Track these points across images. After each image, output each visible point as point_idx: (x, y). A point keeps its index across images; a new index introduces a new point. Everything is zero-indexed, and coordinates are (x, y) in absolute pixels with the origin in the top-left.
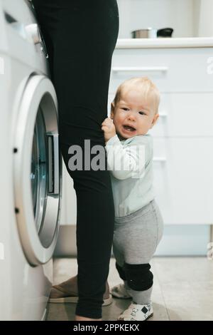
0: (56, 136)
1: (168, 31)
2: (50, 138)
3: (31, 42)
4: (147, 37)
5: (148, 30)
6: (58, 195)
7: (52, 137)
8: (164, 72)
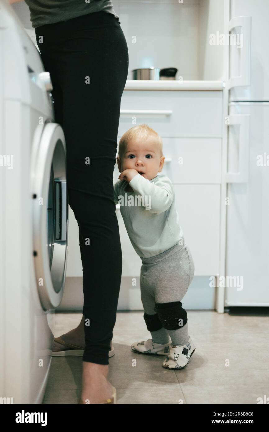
0: (64, 182)
1: (173, 71)
2: (58, 185)
3: (44, 90)
4: (149, 78)
5: (150, 69)
6: (64, 243)
7: (60, 183)
8: (168, 116)
